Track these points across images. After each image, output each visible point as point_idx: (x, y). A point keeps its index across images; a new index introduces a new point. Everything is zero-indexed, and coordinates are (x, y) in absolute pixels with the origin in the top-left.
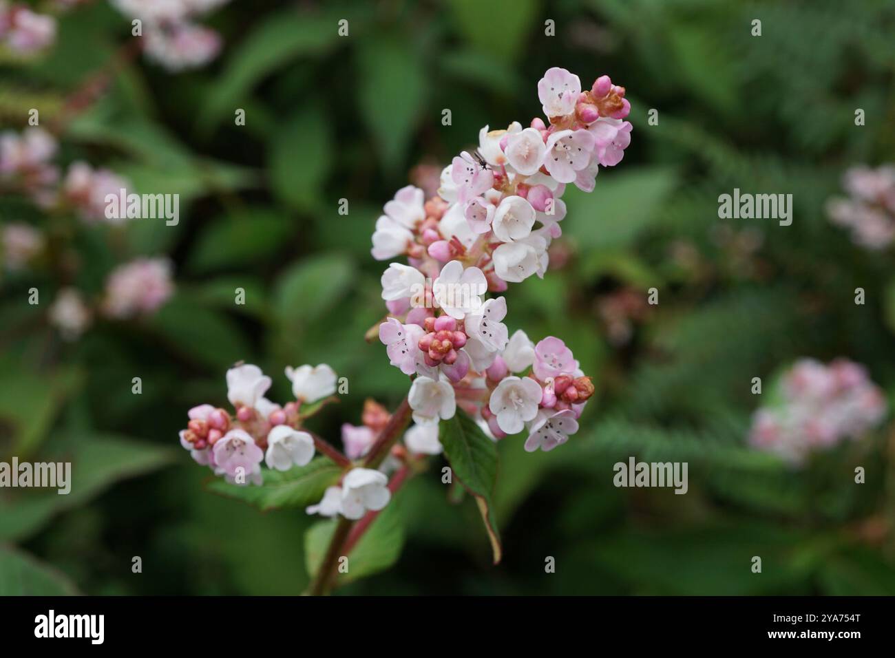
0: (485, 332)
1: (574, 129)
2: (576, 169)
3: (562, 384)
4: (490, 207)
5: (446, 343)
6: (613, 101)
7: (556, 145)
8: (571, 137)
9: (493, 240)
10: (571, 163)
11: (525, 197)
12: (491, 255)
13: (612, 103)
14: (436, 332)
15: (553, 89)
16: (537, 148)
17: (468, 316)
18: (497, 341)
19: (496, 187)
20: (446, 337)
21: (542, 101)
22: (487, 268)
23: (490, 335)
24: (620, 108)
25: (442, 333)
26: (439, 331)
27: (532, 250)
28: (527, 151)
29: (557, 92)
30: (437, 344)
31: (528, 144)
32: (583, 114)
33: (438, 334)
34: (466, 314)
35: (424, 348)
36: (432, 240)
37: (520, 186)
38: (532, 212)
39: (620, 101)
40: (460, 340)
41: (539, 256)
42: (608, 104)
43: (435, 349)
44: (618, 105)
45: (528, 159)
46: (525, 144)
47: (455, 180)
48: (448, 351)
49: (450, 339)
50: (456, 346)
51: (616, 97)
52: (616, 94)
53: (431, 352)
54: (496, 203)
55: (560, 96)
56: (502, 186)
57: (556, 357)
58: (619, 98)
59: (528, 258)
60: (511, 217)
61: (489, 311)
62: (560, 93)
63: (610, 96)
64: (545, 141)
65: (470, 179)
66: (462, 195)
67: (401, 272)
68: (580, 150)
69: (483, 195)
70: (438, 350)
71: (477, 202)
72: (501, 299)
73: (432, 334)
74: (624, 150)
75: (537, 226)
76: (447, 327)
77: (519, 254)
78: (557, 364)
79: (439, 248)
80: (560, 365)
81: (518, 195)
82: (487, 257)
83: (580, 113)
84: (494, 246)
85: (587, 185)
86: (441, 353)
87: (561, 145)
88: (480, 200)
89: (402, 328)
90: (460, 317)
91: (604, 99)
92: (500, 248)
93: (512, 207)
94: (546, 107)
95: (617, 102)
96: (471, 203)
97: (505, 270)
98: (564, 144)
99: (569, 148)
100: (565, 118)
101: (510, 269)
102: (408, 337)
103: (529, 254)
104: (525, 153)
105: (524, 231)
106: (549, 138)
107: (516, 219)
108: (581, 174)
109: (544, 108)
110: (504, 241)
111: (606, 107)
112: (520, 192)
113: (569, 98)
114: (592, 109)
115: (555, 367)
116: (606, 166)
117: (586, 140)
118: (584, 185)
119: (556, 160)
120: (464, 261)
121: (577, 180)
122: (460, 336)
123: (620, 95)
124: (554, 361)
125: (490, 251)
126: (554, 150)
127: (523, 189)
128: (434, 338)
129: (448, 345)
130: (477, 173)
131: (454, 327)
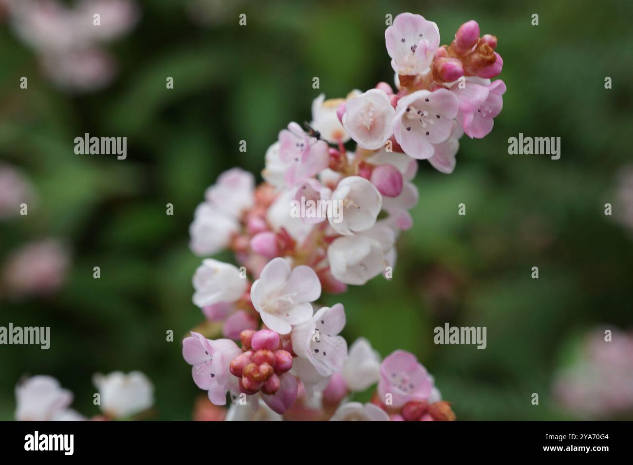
0: (317, 351)
1: (432, 90)
2: (435, 142)
3: (415, 412)
4: (324, 191)
5: (265, 368)
6: (483, 53)
7: (408, 110)
8: (427, 100)
9: (329, 232)
10: (428, 133)
11: (369, 177)
12: (326, 250)
13: (481, 56)
14: (254, 352)
15: (403, 40)
16: (383, 117)
17: (295, 329)
18: (333, 361)
19: (333, 167)
20: (265, 359)
21: (391, 53)
22: (322, 265)
23: (325, 354)
24: (492, 62)
25: (260, 353)
26: (257, 349)
27: (377, 244)
28: (372, 120)
29: (409, 44)
30: (252, 369)
31: (372, 109)
32: (444, 70)
33: (256, 355)
34: (293, 326)
35: (237, 371)
36: (256, 232)
37: (362, 166)
38: (378, 198)
39: (491, 53)
40: (284, 362)
41: (386, 252)
42: (476, 57)
43: (250, 376)
44: (489, 57)
45: (371, 130)
46: (368, 110)
47: (283, 159)
48: (268, 376)
49: (270, 362)
50: (279, 369)
51: (486, 48)
52: (486, 44)
53: (245, 380)
54: (332, 187)
55: (413, 49)
56: (340, 166)
57: (407, 377)
58: (491, 49)
59: (372, 256)
60: (351, 203)
61: (323, 322)
62: (413, 45)
63: (477, 47)
64: (395, 104)
65: (300, 157)
66: (290, 176)
67: (214, 271)
68: (438, 117)
69: (317, 177)
70: (253, 377)
71: (308, 184)
72: (338, 307)
73: (249, 353)
74: (494, 119)
75: (382, 216)
76: (267, 345)
77: (361, 250)
78: (407, 386)
79: (263, 241)
80: (412, 386)
81: (359, 175)
82: (321, 251)
83: (440, 69)
84: (330, 240)
85: (447, 164)
86: (258, 381)
87: (414, 111)
88: (312, 182)
89: (209, 346)
90: (285, 330)
91: (469, 52)
92: (337, 243)
93: (351, 191)
94: (395, 61)
95: (487, 54)
96: (301, 186)
97: (343, 269)
98: (418, 110)
99: (426, 114)
100: (418, 79)
101: (350, 268)
102: (216, 356)
103: (373, 249)
104: (367, 122)
105: (367, 222)
106: (399, 102)
107: (357, 206)
108: (440, 149)
109: (393, 63)
110: (342, 233)
111: (473, 61)
112: (363, 173)
113: (426, 50)
114: (456, 65)
115: (405, 390)
116: (472, 138)
117: (447, 104)
118: (442, 163)
119: (409, 129)
120: (295, 256)
121: (434, 157)
122: (285, 356)
123: (492, 45)
124: (404, 381)
125: (325, 244)
126: (405, 118)
127: (366, 170)
128: (252, 360)
129: (267, 371)
130: (308, 149)
131: (277, 344)
